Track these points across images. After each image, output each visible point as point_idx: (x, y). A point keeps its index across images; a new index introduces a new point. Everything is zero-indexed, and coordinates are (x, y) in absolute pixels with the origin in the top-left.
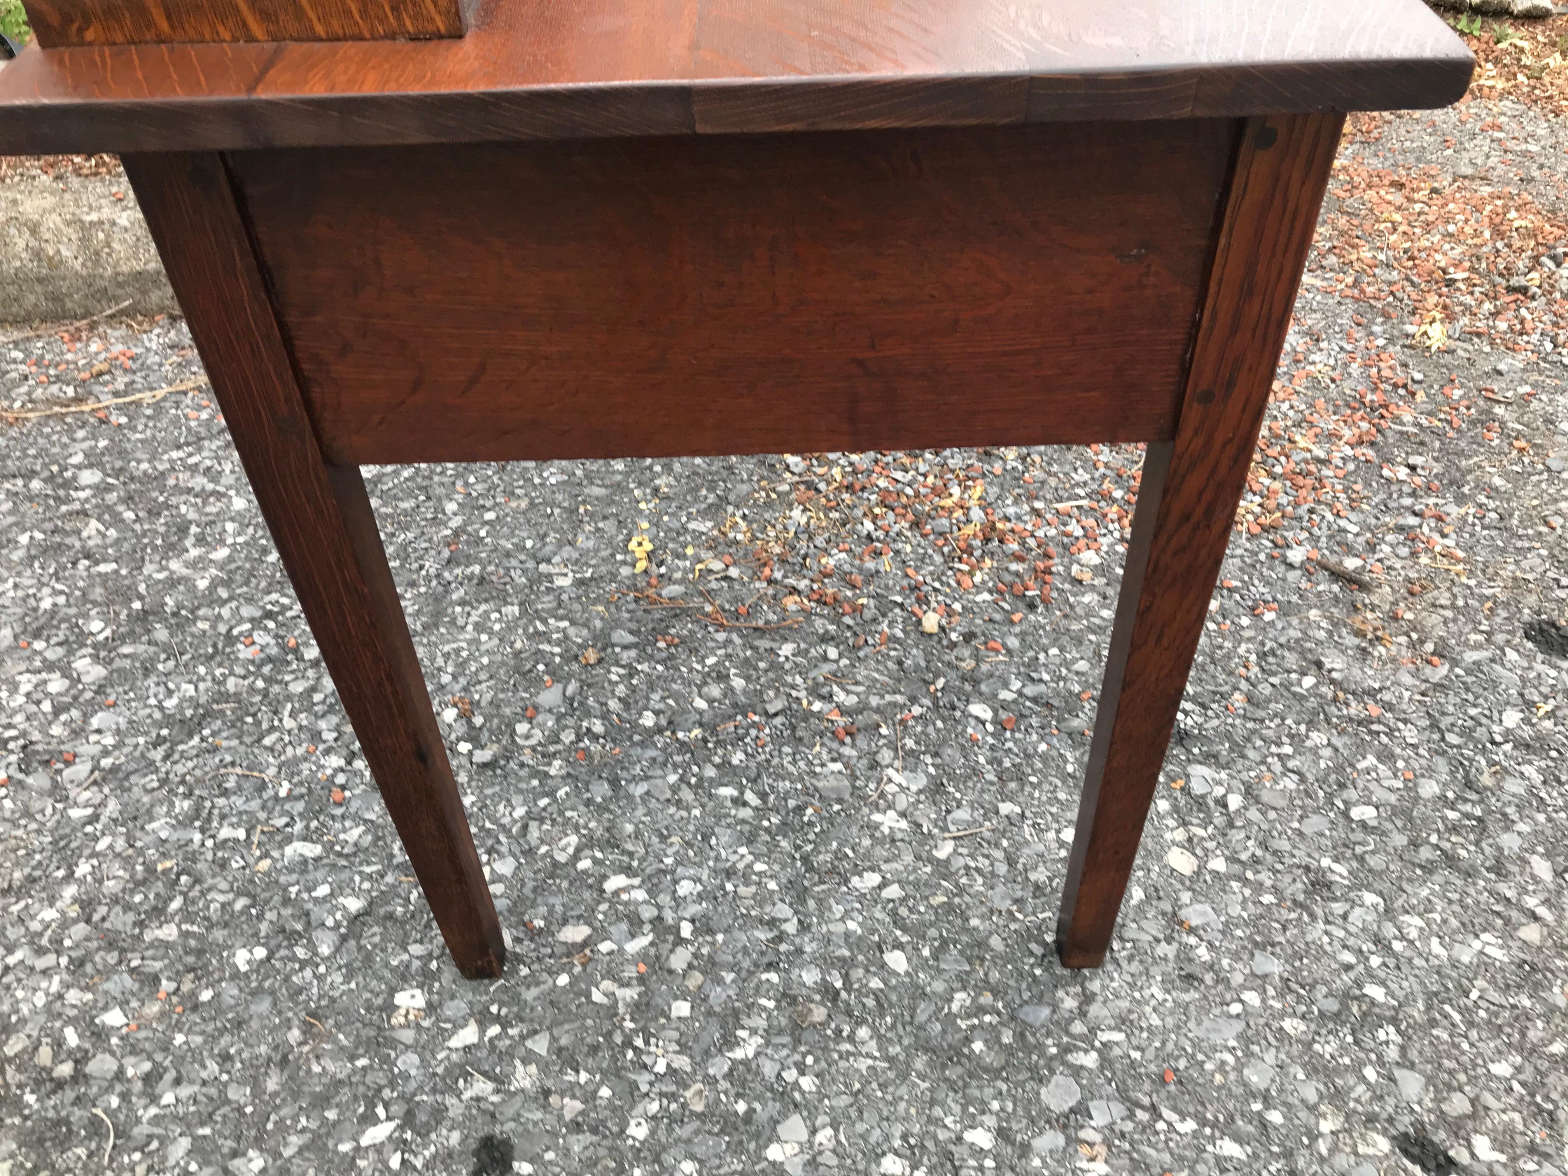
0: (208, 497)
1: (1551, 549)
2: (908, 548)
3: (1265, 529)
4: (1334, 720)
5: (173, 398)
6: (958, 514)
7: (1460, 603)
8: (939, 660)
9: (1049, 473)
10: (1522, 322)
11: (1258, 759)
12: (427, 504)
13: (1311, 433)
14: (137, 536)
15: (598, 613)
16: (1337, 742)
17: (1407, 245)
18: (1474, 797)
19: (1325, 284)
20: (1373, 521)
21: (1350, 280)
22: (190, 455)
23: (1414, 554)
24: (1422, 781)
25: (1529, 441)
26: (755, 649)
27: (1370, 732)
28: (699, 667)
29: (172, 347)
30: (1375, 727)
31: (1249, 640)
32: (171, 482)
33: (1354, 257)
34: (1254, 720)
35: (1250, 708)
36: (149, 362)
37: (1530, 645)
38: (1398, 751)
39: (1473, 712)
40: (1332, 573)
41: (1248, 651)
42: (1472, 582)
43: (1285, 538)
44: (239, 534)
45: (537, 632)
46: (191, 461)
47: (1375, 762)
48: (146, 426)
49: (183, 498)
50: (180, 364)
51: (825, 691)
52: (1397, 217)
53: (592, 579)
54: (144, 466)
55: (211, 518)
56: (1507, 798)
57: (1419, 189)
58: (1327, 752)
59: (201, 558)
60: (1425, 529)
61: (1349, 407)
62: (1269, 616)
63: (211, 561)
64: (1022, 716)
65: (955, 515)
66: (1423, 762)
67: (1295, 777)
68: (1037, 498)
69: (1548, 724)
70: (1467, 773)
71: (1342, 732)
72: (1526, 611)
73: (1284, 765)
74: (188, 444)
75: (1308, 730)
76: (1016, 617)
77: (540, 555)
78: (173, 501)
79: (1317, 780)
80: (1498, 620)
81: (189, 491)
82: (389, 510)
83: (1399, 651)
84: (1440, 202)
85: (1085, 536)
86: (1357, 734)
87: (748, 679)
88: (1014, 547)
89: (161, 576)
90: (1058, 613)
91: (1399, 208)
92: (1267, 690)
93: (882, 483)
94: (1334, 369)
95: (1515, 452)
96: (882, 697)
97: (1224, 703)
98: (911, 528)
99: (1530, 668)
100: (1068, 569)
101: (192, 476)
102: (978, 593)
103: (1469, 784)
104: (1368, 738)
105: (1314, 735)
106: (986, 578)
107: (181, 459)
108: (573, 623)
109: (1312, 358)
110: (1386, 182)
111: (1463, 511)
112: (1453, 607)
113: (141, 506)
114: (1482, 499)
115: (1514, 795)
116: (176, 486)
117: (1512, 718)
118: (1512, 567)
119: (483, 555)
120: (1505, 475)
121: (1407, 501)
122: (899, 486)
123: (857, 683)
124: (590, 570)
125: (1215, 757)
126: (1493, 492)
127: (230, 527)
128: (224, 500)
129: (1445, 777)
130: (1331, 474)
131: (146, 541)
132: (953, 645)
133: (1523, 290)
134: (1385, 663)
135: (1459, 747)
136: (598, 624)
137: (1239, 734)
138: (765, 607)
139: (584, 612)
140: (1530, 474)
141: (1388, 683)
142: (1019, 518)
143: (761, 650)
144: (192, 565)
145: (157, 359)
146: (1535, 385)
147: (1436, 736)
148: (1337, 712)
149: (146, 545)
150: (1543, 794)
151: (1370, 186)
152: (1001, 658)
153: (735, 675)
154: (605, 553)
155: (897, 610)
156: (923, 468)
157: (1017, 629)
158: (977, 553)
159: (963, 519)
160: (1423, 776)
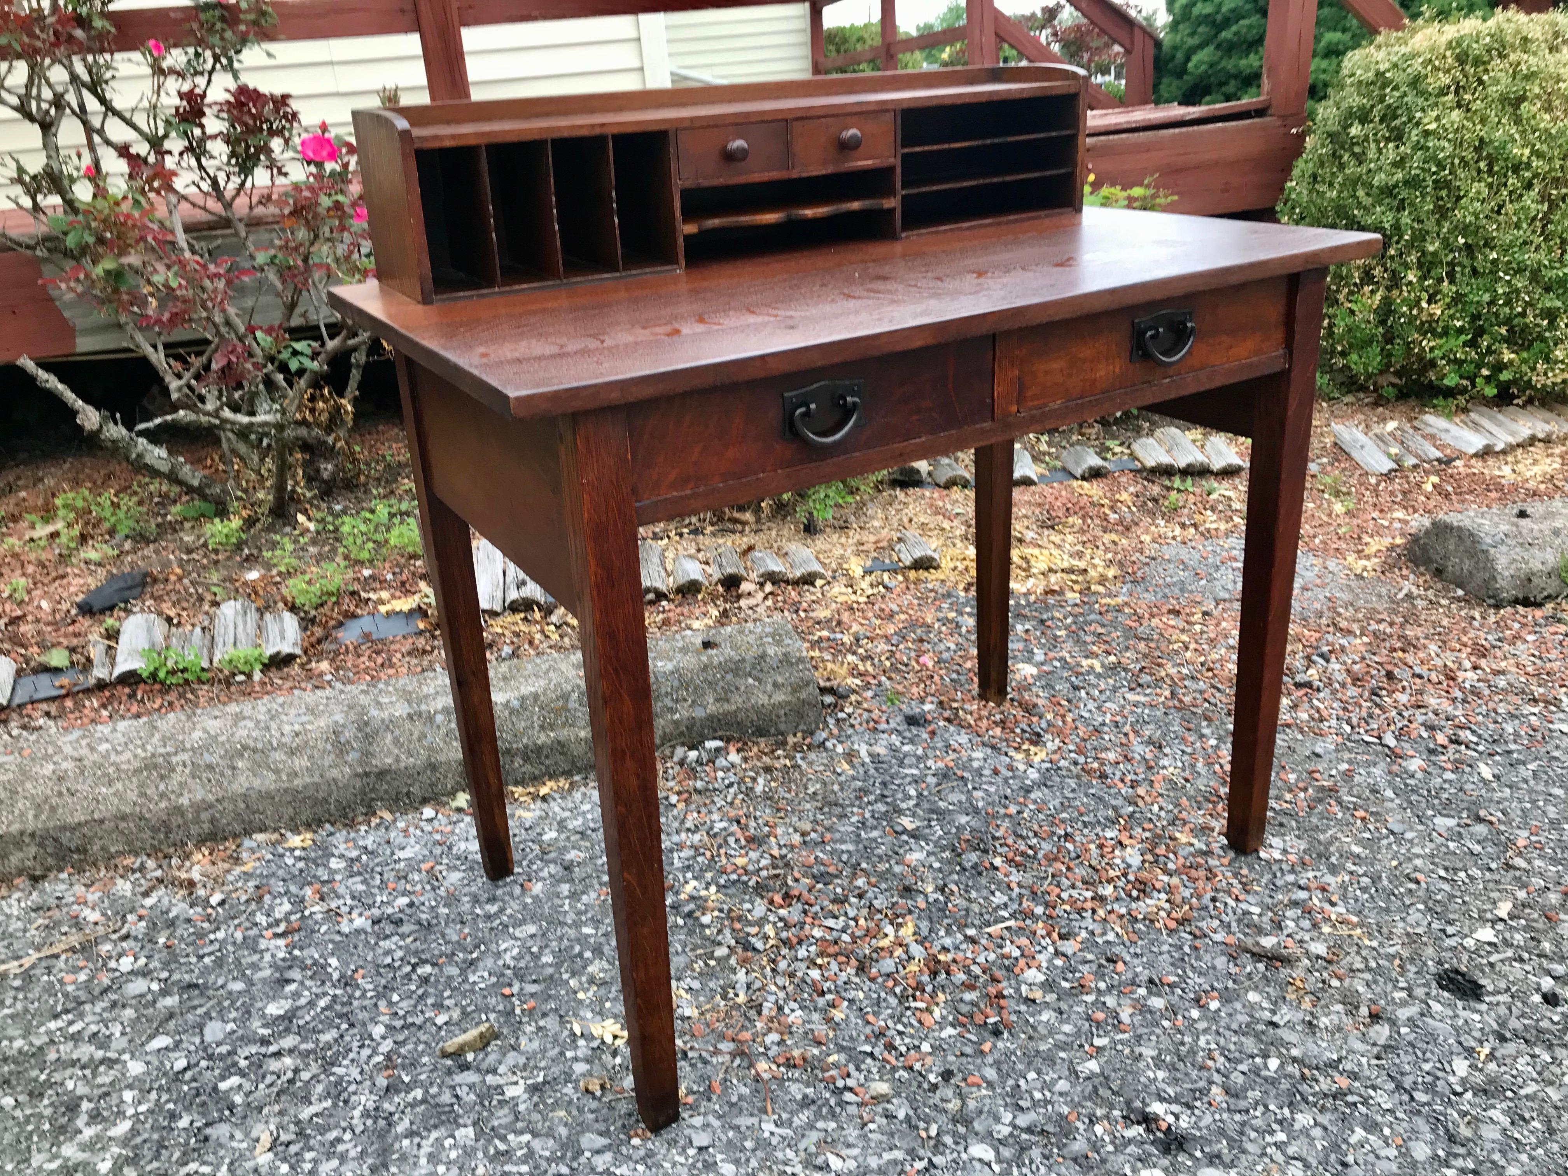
0: (97, 1067)
1: (1425, 903)
2: (861, 995)
3: (1181, 922)
4: (1311, 1098)
5: (44, 964)
6: (899, 952)
7: (1373, 964)
8: (925, 1105)
9: (969, 900)
10: (1318, 711)
11: (1259, 1152)
12: (351, 1032)
13: (1187, 828)
14: (19, 1124)
15: (561, 1119)
16: (1324, 1119)
17: (1202, 659)
18: (1461, 1151)
19: (1147, 699)
20: (1270, 901)
21: (1167, 693)
22: (71, 1023)
23: (1315, 926)
24: (1411, 1144)
25: (1366, 811)
26: (737, 1128)
27: (1348, 1104)
28: (682, 1160)
29: (36, 910)
30: (1350, 1098)
31: (1205, 1031)
32: (52, 1056)
33: (1163, 674)
34: (1240, 1112)
35: (1231, 1101)
36: (11, 929)
37: (1446, 994)
38: (1379, 1118)
39: (1427, 1067)
40: (1253, 954)
41: (1208, 1043)
42: (1375, 944)
43: (1201, 929)
44: (140, 1103)
45: (498, 1153)
46: (72, 1029)
47: (1364, 1134)
48: (15, 998)
49: (68, 1072)
50: (47, 927)
51: (820, 1161)
52: (1185, 638)
53: (545, 1082)
54: (19, 1043)
55: (104, 1089)
56: (1488, 1146)
57: (1193, 614)
58: (1317, 1132)
59: (98, 1137)
60: (1315, 901)
61: (1209, 801)
62: (1214, 1005)
63: (110, 1139)
64: (1023, 1149)
65: (896, 954)
66: (1405, 1124)
67: (1299, 1164)
68: (966, 926)
69: (1492, 1066)
70: (1447, 1131)
71: (1322, 1110)
72: (1430, 963)
73: (1284, 1153)
74: (67, 1011)
75: (1292, 1113)
76: (986, 1047)
77: (484, 1066)
78: (57, 1077)
79: (1320, 1163)
80: (1411, 975)
81: (73, 1063)
82: (310, 1046)
83: (1340, 1019)
84: (1213, 622)
85: (1023, 955)
86: (1336, 1109)
87: (737, 1162)
88: (961, 977)
89: (54, 1166)
90: (1023, 1036)
91: (1183, 631)
92: (1241, 1079)
93: (817, 933)
94: (1184, 770)
95: (1359, 822)
96: (880, 1156)
97: (1205, 1099)
98: (857, 974)
99: (1456, 1016)
100: (1018, 990)
101: (75, 1046)
102: (941, 1029)
103: (1452, 1139)
104: (1348, 1111)
105: (1299, 1116)
106: (945, 1012)
107: (60, 1029)
108: (535, 1135)
109: (1161, 763)
110: (1164, 610)
111: (1339, 880)
112: (1369, 969)
113: (19, 1089)
114: (1350, 866)
115: (1493, 1142)
116: (58, 1059)
117: (1461, 1066)
118: (1401, 924)
119: (423, 1077)
120: (1360, 842)
121: (1291, 878)
122: (834, 933)
123: (849, 1146)
124: (542, 1074)
125: (1219, 1156)
126: (1357, 859)
127: (128, 1096)
128: (118, 1067)
129: (1429, 1137)
130: (1218, 863)
131: (30, 1128)
132: (934, 1088)
133: (1308, 685)
134: (1333, 1034)
135: (1428, 1104)
136: (563, 1131)
137: (1231, 1129)
138: (735, 1081)
139: (544, 1121)
140: (1379, 839)
141: (1344, 1053)
142: (957, 948)
143: (743, 1129)
144: (90, 1146)
145: (20, 924)
146: (1350, 762)
147: (1406, 1097)
148: (1311, 1091)
149: (31, 1133)
150: (1517, 1135)
151: (1152, 615)
152: (984, 1092)
153: (723, 1161)
154: (553, 1053)
155: (869, 1061)
156: (852, 913)
157: (990, 1060)
158: (929, 989)
159: (905, 957)
160: (1410, 1139)
